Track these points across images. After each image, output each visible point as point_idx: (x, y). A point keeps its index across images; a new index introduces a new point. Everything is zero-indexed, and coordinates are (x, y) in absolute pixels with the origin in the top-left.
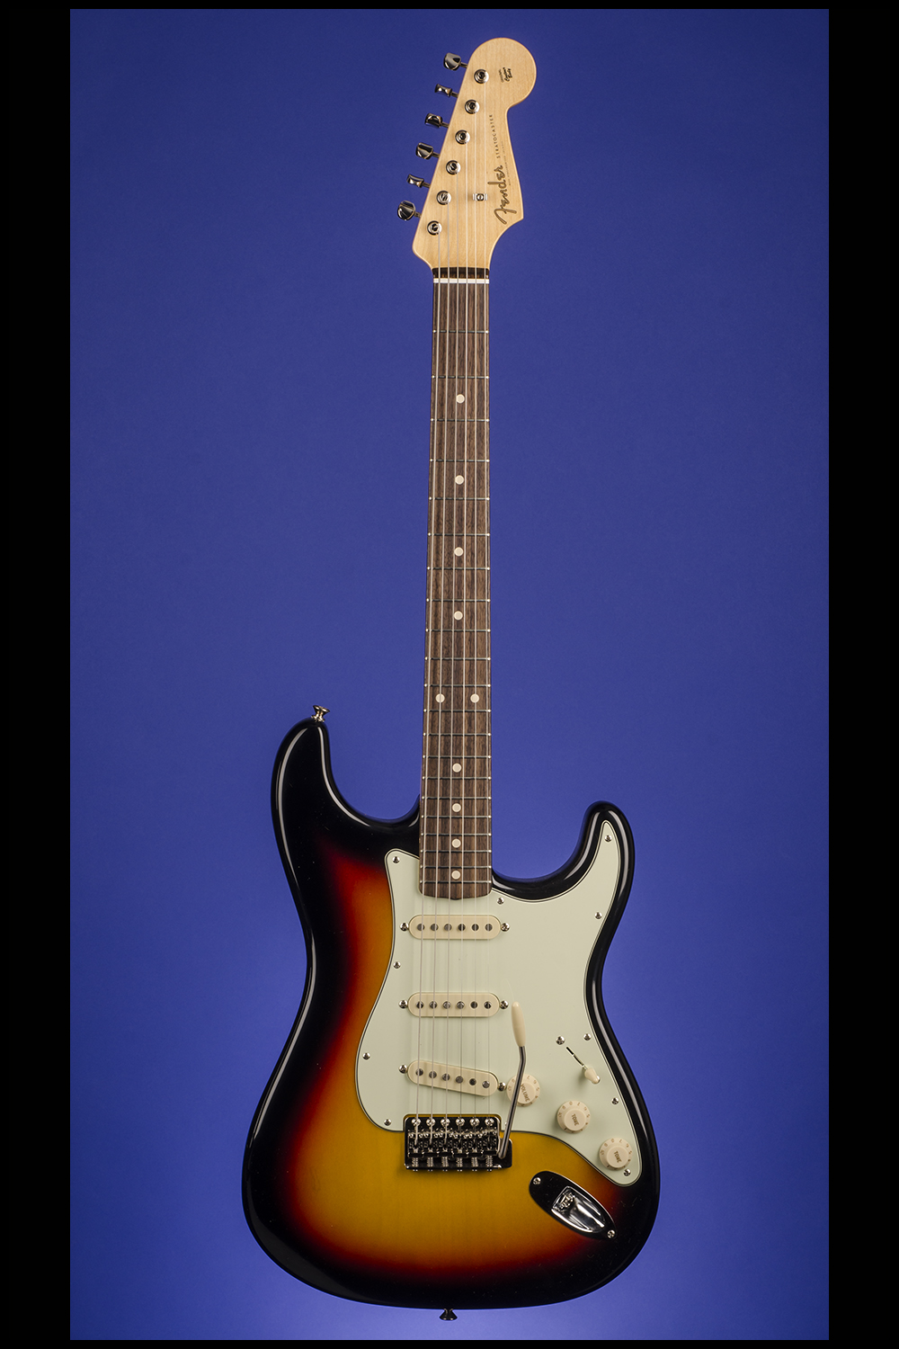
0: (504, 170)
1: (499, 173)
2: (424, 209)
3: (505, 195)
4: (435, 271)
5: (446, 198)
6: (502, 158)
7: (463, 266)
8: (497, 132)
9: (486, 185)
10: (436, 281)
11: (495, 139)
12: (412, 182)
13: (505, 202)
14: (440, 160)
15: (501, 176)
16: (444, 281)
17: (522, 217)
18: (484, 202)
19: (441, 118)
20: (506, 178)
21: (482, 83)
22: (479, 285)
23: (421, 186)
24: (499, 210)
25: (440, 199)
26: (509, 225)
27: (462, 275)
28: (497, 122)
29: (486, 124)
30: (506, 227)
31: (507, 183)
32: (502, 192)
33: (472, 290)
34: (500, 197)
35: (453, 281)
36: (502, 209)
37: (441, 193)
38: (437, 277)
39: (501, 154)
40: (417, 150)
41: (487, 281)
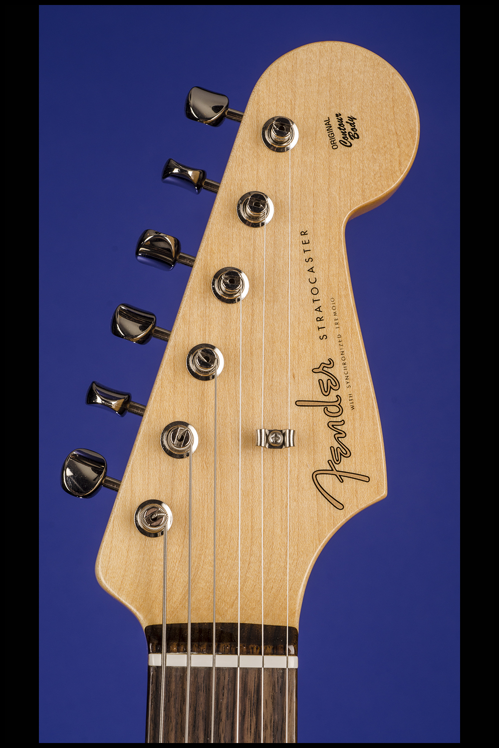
0: (337, 371)
1: (325, 378)
2: (129, 469)
3: (339, 435)
4: (154, 632)
5: (185, 439)
6: (332, 341)
7: (227, 619)
8: (319, 274)
9: (292, 409)
10: (155, 660)
11: (315, 291)
12: (99, 400)
13: (340, 453)
14: (171, 343)
15: (330, 385)
16: (176, 660)
17: (384, 493)
18: (287, 451)
19: (177, 243)
20: (343, 392)
21: (281, 150)
22: (272, 671)
23: (122, 411)
24: (323, 472)
25: (173, 445)
26: (351, 511)
27: (225, 645)
28: (319, 249)
29: (293, 252)
30: (342, 518)
31: (345, 404)
32: (332, 426)
33: (251, 686)
34: (327, 439)
35: (201, 660)
36: (331, 471)
37: (172, 428)
38: (158, 650)
39: (330, 330)
40: (114, 322)
41: (293, 662)
